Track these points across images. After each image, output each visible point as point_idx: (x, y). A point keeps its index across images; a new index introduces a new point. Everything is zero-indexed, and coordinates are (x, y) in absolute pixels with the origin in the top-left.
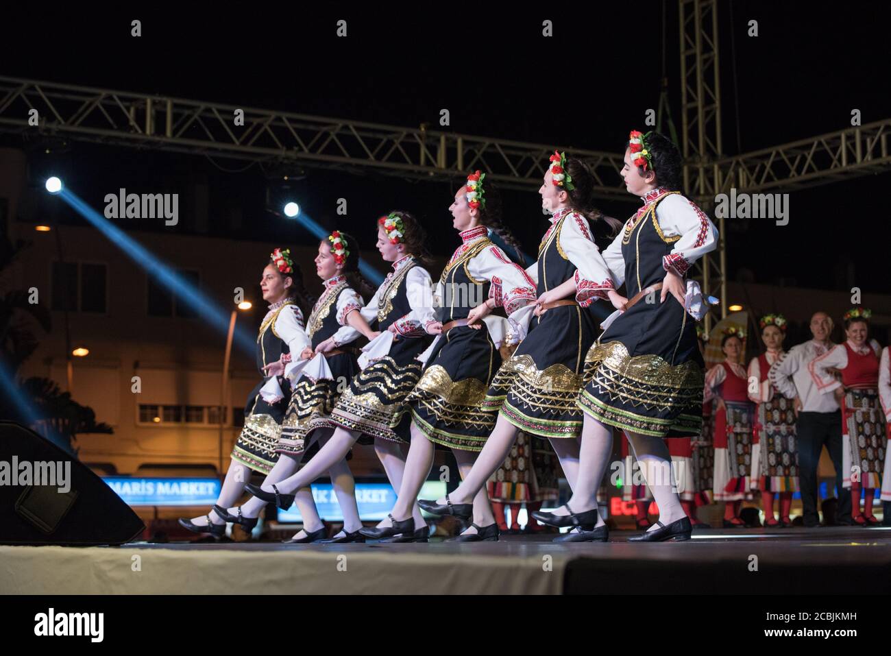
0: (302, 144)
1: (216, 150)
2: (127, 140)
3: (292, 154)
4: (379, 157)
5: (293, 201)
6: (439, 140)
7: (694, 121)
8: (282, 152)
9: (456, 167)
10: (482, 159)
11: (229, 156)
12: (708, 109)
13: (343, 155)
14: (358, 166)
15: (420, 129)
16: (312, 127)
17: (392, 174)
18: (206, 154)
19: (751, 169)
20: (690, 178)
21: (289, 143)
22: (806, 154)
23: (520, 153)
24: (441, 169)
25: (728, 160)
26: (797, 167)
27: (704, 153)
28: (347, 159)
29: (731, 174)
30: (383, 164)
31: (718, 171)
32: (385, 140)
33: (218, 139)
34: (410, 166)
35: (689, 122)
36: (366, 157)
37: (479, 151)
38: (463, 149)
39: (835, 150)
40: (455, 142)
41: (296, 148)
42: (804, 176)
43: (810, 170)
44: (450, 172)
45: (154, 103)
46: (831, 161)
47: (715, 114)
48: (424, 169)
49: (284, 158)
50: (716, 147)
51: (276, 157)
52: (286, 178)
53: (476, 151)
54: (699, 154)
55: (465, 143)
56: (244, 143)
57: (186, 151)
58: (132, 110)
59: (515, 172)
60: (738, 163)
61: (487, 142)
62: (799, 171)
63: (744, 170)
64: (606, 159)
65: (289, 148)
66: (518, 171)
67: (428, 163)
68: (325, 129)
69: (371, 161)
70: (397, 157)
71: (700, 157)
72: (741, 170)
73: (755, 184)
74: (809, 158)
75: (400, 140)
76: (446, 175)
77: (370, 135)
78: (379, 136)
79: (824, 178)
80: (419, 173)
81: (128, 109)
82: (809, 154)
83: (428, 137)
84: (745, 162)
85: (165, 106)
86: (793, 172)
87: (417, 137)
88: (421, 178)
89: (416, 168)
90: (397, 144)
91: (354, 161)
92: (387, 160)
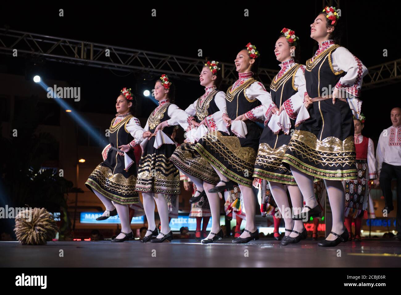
0: (152, 65)
1: (114, 66)
2: (74, 61)
3: (147, 69)
4: (187, 72)
5: (147, 90)
8: (143, 68)
10: (233, 73)
11: (120, 69)
13: (171, 70)
14: (178, 75)
15: (205, 59)
16: (157, 58)
18: (110, 68)
21: (147, 64)
26: (374, 78)
28: (173, 72)
30: (189, 74)
32: (190, 64)
33: (115, 62)
36: (182, 72)
37: (232, 70)
38: (225, 70)
41: (149, 67)
45: (85, 45)
46: (390, 74)
49: (144, 71)
51: (141, 70)
52: (145, 79)
53: (230, 70)
55: (225, 66)
56: (127, 64)
57: (100, 67)
58: (76, 48)
65: (146, 66)
68: (163, 59)
69: (183, 73)
70: (195, 71)
75: (196, 64)
77: (183, 62)
78: (188, 63)
81: (74, 48)
85: (90, 45)
90: (195, 66)
91: (176, 73)
92: (191, 73)
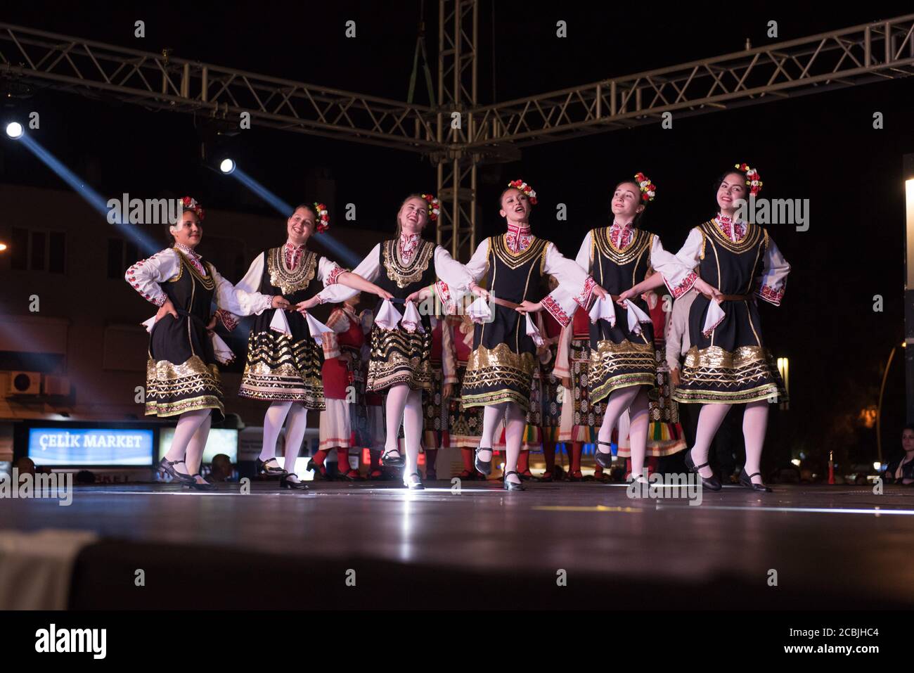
0: (29, 60)
3: (17, 70)
4: (115, 82)
5: (16, 121)
6: (182, 69)
7: (450, 69)
8: (6, 68)
9: (201, 99)
10: (228, 92)
12: (465, 57)
13: (76, 76)
14: (93, 89)
15: (162, 54)
16: (42, 44)
17: (130, 101)
19: (506, 120)
20: (443, 126)
22: (560, 105)
23: (270, 89)
24: (184, 98)
25: (483, 109)
26: (551, 118)
27: (458, 102)
28: (80, 80)
29: (485, 123)
30: (120, 89)
31: (472, 120)
32: (124, 64)
34: (150, 93)
35: (445, 70)
36: (104, 81)
37: (225, 83)
38: (209, 81)
39: (590, 103)
40: (201, 72)
41: (22, 64)
42: (557, 127)
43: (564, 121)
44: (193, 102)
46: (586, 113)
47: (472, 62)
48: (166, 97)
49: (8, 74)
50: (471, 95)
52: (9, 96)
53: (223, 83)
54: (454, 102)
55: (210, 73)
59: (263, 107)
60: (492, 112)
61: (234, 73)
62: (553, 122)
63: (498, 121)
64: (358, 101)
65: (14, 63)
66: (266, 108)
67: (170, 91)
68: (56, 47)
69: (107, 84)
70: (135, 82)
71: (455, 105)
72: (495, 120)
73: (508, 134)
74: (564, 109)
75: (139, 65)
76: (188, 106)
77: (108, 58)
78: (118, 59)
79: (578, 130)
80: (161, 100)
82: (563, 106)
83: (171, 64)
84: (500, 112)
86: (547, 124)
87: (158, 63)
88: (162, 107)
89: (157, 96)
90: (136, 68)
91: (88, 83)
92: (125, 85)
